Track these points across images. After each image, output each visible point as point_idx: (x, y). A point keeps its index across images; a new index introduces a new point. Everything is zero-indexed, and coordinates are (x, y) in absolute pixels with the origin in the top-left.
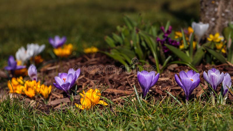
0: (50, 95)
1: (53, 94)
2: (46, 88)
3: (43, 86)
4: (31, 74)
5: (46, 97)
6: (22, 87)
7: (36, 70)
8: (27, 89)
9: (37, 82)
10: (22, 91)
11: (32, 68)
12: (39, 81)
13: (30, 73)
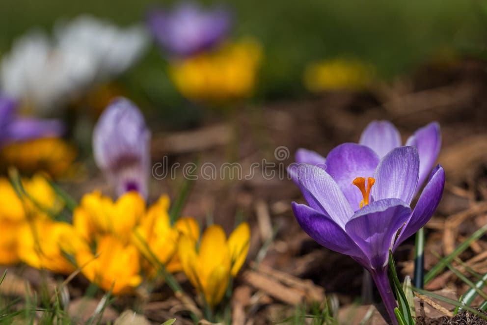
0: (237, 281)
1: (255, 279)
2: (215, 236)
3: (189, 227)
4: (115, 152)
5: (214, 296)
6: (59, 230)
7: (142, 130)
8: (93, 246)
9: (150, 203)
10: (63, 254)
11: (118, 119)
12: (164, 202)
13: (107, 147)
